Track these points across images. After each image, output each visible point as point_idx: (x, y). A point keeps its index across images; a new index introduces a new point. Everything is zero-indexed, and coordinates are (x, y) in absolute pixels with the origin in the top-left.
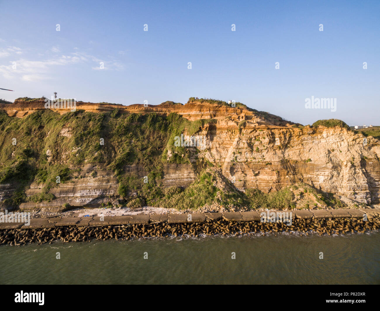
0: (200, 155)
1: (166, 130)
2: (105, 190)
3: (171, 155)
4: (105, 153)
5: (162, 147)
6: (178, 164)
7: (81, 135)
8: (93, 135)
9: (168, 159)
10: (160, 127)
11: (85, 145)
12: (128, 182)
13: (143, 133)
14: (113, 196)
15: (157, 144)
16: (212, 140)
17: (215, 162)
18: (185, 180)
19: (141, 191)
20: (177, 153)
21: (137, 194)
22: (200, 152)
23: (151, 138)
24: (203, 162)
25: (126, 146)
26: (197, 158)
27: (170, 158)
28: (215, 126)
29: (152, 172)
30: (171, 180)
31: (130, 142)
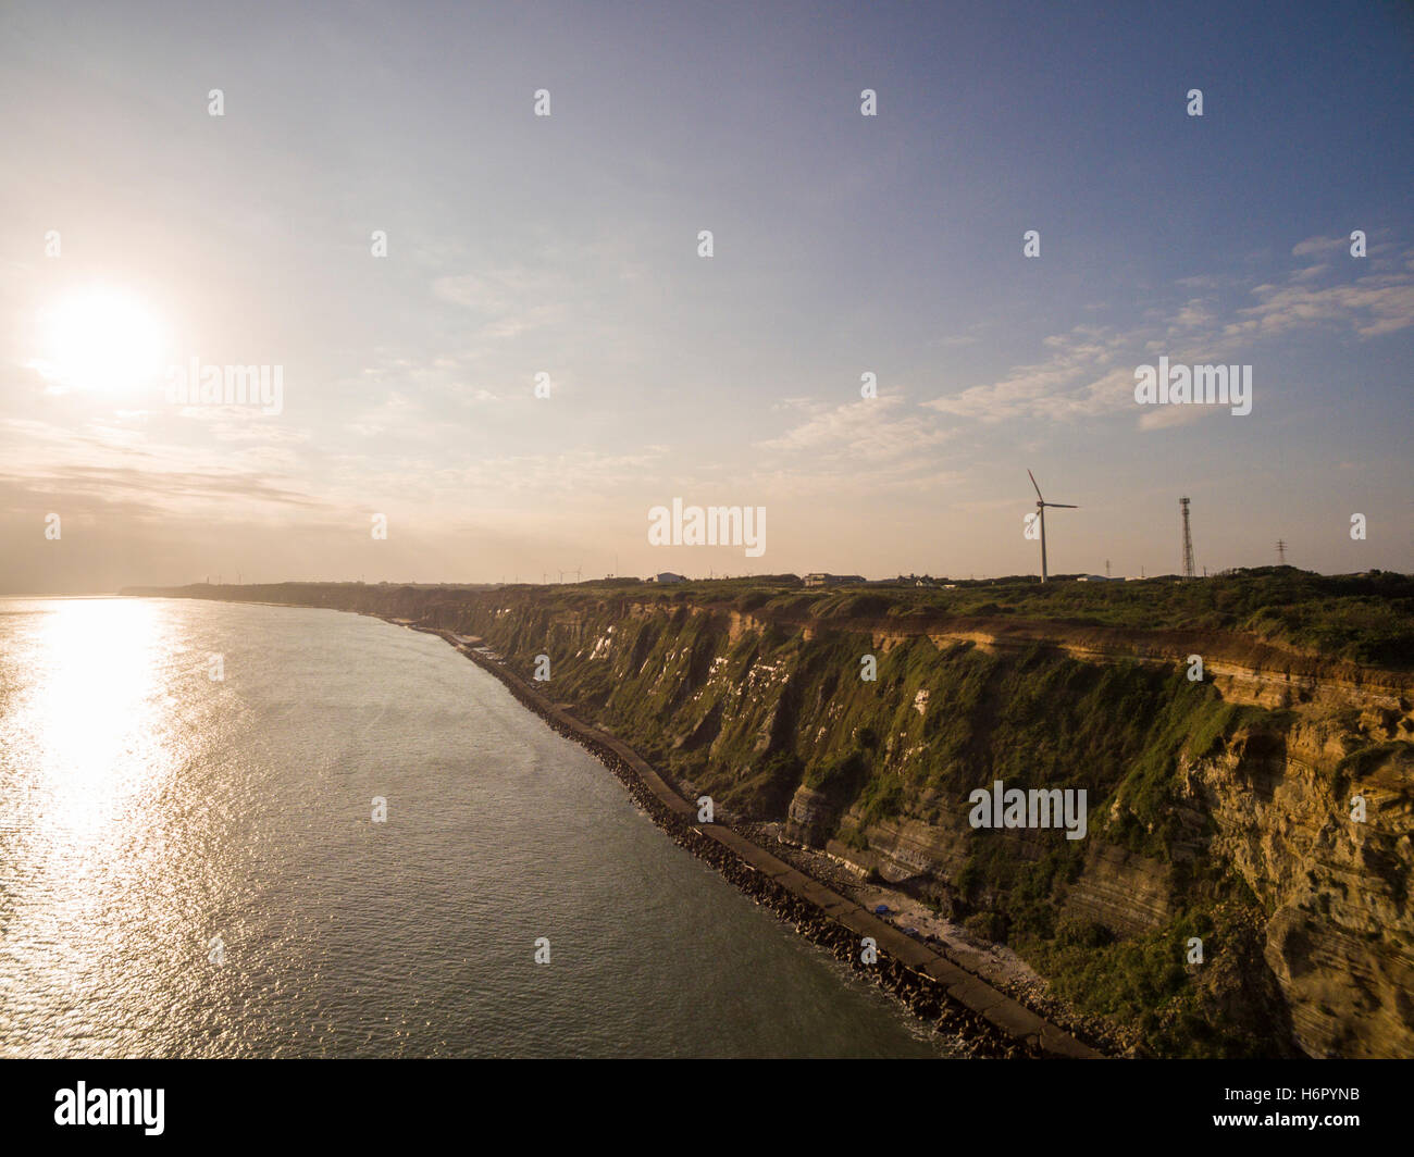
0: (1218, 846)
1: (1144, 725)
2: (937, 864)
3: (1115, 816)
4: (966, 768)
5: (1113, 781)
6: (1130, 851)
7: (938, 713)
8: (959, 716)
9: (1106, 828)
10: (1129, 713)
11: (936, 741)
12: (988, 860)
13: (1075, 724)
14: (948, 884)
15: (1099, 769)
16: (1266, 795)
17: (1262, 890)
18: (1132, 913)
19: (1005, 898)
20: (1135, 812)
21: (994, 901)
22: (1219, 831)
23: (1092, 745)
24: (1219, 873)
25: (1017, 761)
26: (1203, 851)
27: (1112, 822)
29: (1055, 852)
30: (1091, 898)
31: (1032, 749)
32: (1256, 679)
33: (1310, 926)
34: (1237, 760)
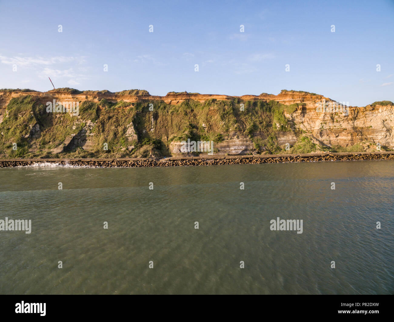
0: (297, 126)
1: (270, 111)
2: (247, 146)
3: (279, 126)
4: (240, 125)
5: (271, 122)
6: (284, 132)
7: (223, 114)
8: (230, 114)
9: (278, 129)
10: (266, 109)
11: (227, 120)
12: (258, 142)
13: (257, 113)
14: (252, 149)
15: (267, 120)
16: (304, 116)
17: (307, 130)
18: (291, 141)
19: (267, 147)
20: (282, 125)
21: (266, 148)
22: (296, 124)
23: (263, 116)
24: (299, 131)
25: (250, 121)
26: (295, 128)
27: (279, 128)
28: (305, 107)
29: (269, 136)
30: (282, 141)
31: (252, 119)
32: (293, 100)
33: (322, 131)
34: (301, 111)
